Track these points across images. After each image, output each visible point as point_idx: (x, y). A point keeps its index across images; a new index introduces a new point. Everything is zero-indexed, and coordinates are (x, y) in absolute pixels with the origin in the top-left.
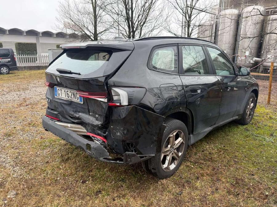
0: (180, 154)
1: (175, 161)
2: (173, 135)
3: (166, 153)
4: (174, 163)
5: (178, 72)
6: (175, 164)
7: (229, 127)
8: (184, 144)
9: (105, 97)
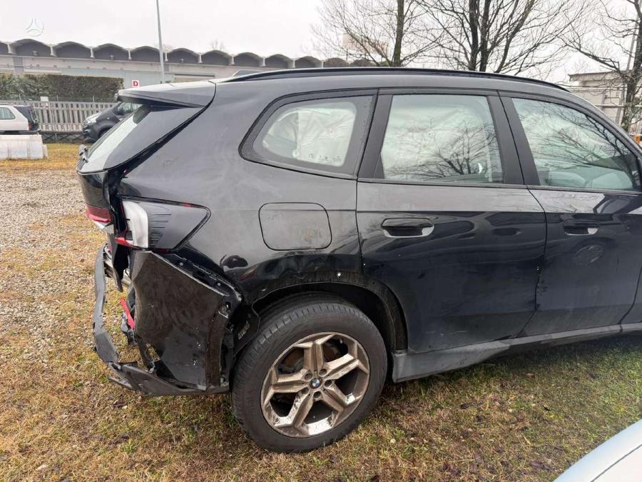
0: (351, 399)
1: (333, 415)
2: (314, 345)
3: (288, 389)
4: (329, 420)
5: (356, 172)
6: (330, 423)
7: (626, 350)
8: (366, 374)
9: (107, 222)
